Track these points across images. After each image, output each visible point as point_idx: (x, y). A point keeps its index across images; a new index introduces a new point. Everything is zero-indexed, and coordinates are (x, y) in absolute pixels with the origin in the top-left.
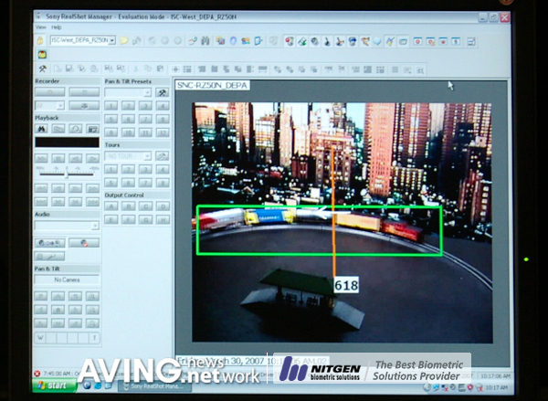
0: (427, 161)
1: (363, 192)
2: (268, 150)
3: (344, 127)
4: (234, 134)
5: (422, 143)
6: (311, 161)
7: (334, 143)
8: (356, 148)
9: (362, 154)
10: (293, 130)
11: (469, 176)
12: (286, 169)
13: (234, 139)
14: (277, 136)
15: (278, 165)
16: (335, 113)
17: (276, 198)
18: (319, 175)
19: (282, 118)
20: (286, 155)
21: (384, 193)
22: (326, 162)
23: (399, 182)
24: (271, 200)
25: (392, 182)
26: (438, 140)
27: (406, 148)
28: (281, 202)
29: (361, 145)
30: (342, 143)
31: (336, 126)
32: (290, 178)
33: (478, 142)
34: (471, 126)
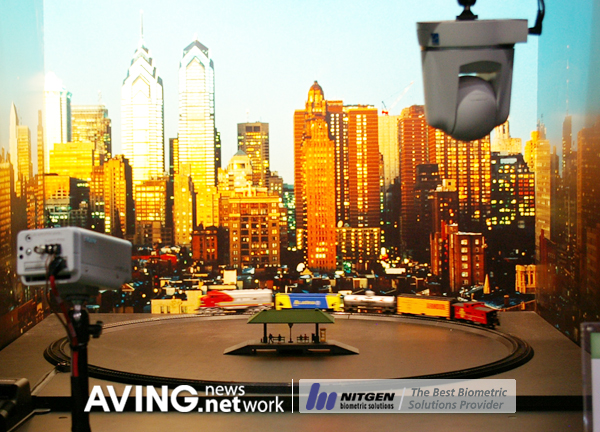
0: (384, 216)
1: (300, 267)
2: (156, 226)
3: (267, 185)
4: (101, 209)
5: (373, 194)
6: (221, 234)
7: (254, 206)
8: (286, 209)
9: (295, 216)
10: (194, 195)
11: (441, 229)
12: (184, 250)
13: (101, 215)
14: (170, 205)
15: (172, 244)
16: (253, 168)
17: (170, 291)
18: (235, 251)
19: (176, 180)
20: (183, 229)
21: (329, 266)
22: (245, 233)
23: (348, 248)
24: (162, 295)
25: (338, 248)
26: (395, 188)
27: (354, 203)
28: (178, 296)
29: (291, 205)
30: (265, 206)
31: (255, 184)
32: (190, 261)
33: (445, 186)
34: (435, 168)
